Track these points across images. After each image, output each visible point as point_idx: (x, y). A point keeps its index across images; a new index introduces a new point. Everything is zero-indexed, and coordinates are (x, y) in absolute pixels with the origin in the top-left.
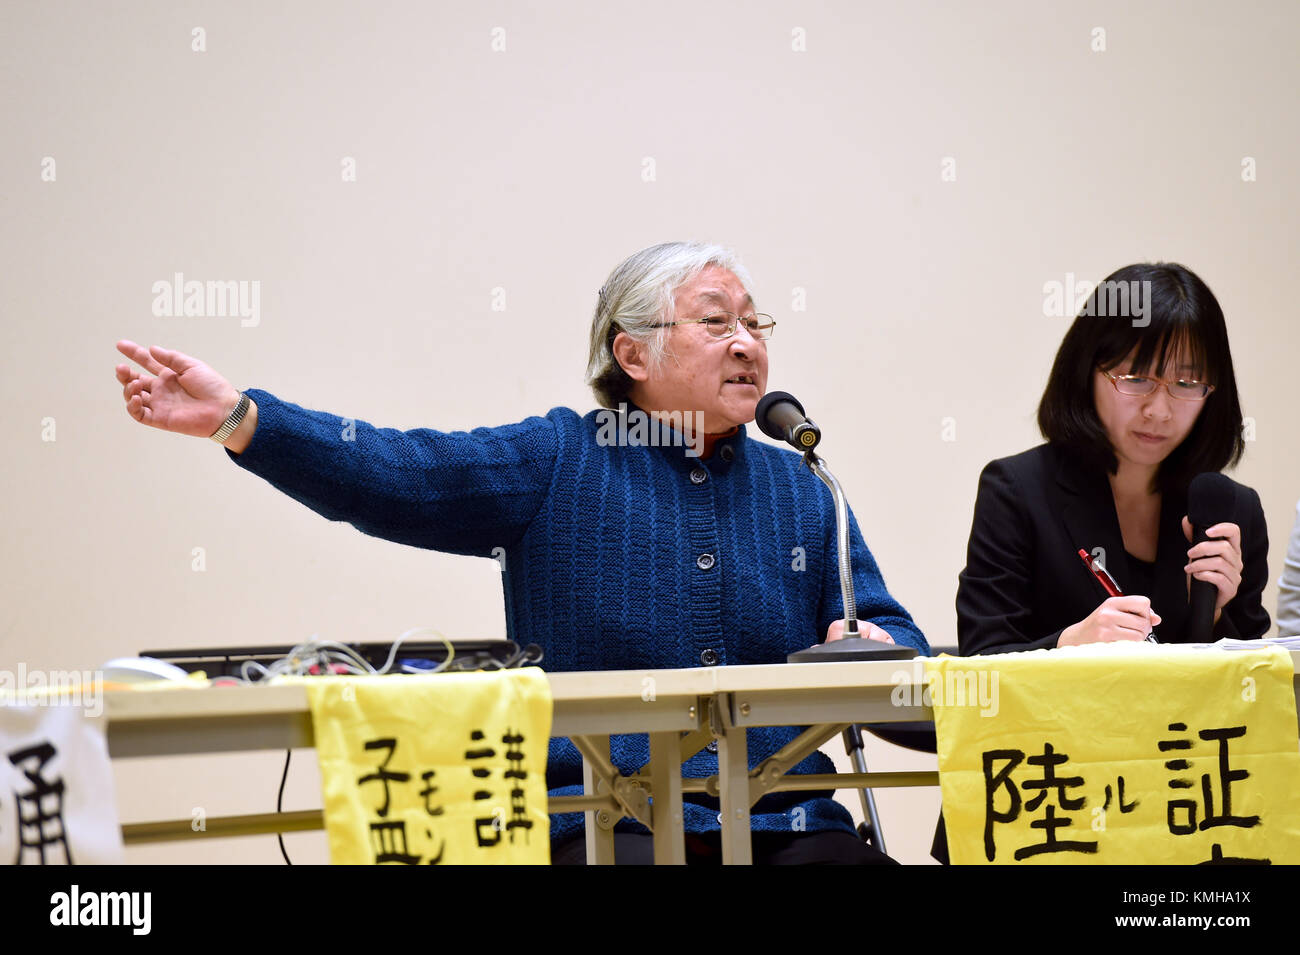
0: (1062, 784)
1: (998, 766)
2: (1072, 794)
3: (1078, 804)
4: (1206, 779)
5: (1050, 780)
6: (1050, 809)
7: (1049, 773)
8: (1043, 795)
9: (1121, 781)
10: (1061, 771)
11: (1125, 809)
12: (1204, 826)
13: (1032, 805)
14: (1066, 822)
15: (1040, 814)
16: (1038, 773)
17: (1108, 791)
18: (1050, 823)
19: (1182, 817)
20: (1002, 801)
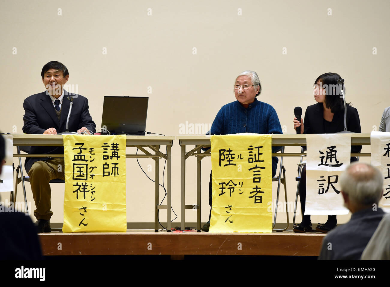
0: (231, 155)
1: (222, 152)
2: (233, 156)
3: (234, 158)
4: (255, 155)
5: (230, 154)
6: (230, 159)
7: (230, 153)
8: (229, 156)
9: (241, 154)
10: (231, 153)
11: (241, 159)
12: (254, 162)
13: (227, 158)
14: (232, 161)
15: (228, 159)
16: (228, 153)
17: (239, 156)
18: (229, 161)
19: (251, 160)
20: (222, 157)
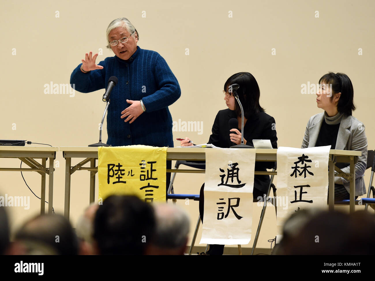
0: (121, 170)
1: (111, 167)
2: (123, 172)
3: (123, 174)
4: (148, 171)
5: (119, 170)
6: (119, 175)
7: (119, 168)
8: (118, 172)
9: (132, 170)
10: (121, 168)
11: (132, 176)
12: (147, 179)
13: (116, 174)
14: (121, 178)
15: (117, 176)
16: (117, 168)
17: (129, 172)
18: (119, 178)
19: (143, 177)
20: (111, 173)
